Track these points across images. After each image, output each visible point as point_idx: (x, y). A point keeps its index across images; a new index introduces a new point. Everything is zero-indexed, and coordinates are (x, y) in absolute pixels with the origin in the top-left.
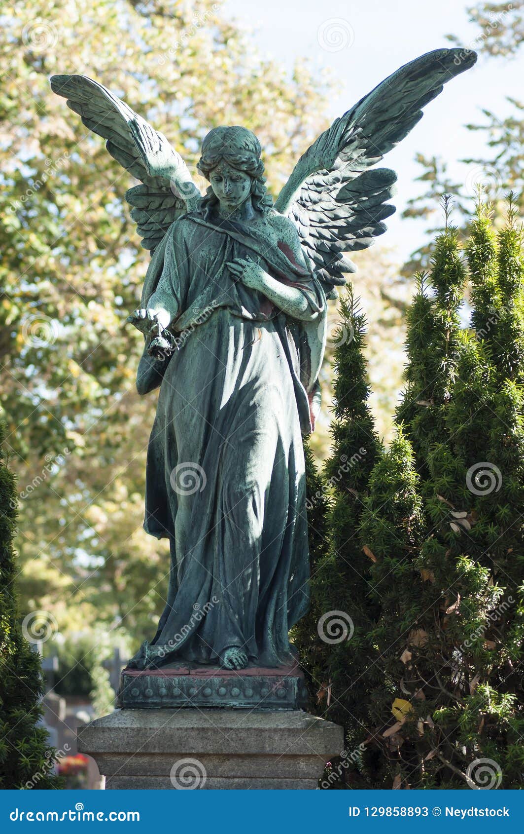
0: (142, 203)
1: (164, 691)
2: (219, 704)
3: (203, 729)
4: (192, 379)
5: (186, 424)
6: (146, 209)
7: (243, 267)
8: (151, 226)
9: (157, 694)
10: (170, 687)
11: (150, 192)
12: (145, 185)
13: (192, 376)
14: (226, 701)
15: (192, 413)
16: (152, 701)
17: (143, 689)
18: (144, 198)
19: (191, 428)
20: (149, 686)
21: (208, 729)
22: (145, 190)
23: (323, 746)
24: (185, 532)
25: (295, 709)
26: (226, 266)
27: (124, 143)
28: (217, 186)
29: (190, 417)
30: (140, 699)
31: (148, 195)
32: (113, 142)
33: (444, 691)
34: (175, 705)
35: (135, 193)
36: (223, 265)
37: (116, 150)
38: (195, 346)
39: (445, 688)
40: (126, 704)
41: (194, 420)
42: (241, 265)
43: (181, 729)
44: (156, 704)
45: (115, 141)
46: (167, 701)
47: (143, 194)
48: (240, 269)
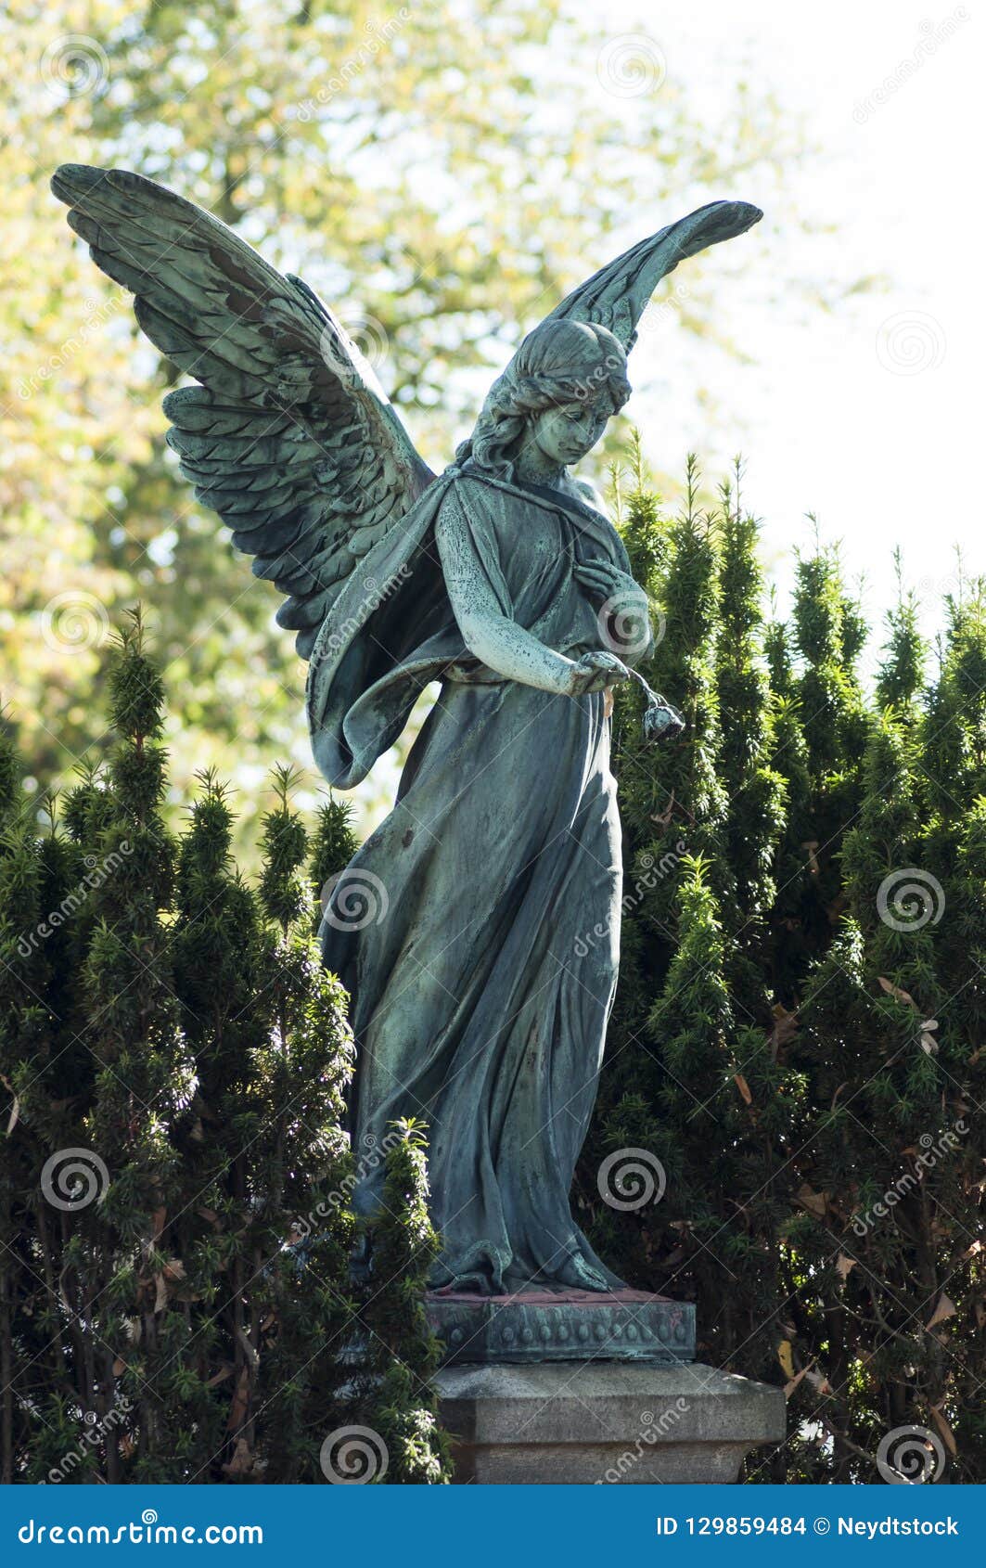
0: (197, 422)
1: (547, 1331)
2: (614, 1353)
3: (626, 1397)
4: (509, 770)
5: (484, 849)
6: (203, 433)
7: (614, 578)
8: (215, 466)
9: (541, 1338)
10: (553, 1325)
11: (215, 403)
12: (206, 388)
13: (511, 765)
14: (622, 1348)
15: (502, 831)
16: (533, 1349)
17: (518, 1328)
18: (203, 412)
19: (493, 858)
20: (527, 1323)
21: (631, 1398)
22: (206, 398)
23: (763, 1424)
24: (415, 1042)
25: (694, 1361)
26: (574, 571)
27: (180, 306)
28: (569, 428)
29: (495, 838)
30: (514, 1348)
31: (211, 407)
32: (150, 302)
33: (885, 1326)
34: (561, 1356)
35: (185, 401)
36: (570, 571)
37: (152, 315)
38: (519, 712)
39: (887, 1321)
40: (494, 1355)
41: (503, 844)
42: (609, 573)
43: (600, 1398)
44: (536, 1354)
45: (158, 301)
46: (552, 1349)
47: (201, 405)
48: (610, 580)
